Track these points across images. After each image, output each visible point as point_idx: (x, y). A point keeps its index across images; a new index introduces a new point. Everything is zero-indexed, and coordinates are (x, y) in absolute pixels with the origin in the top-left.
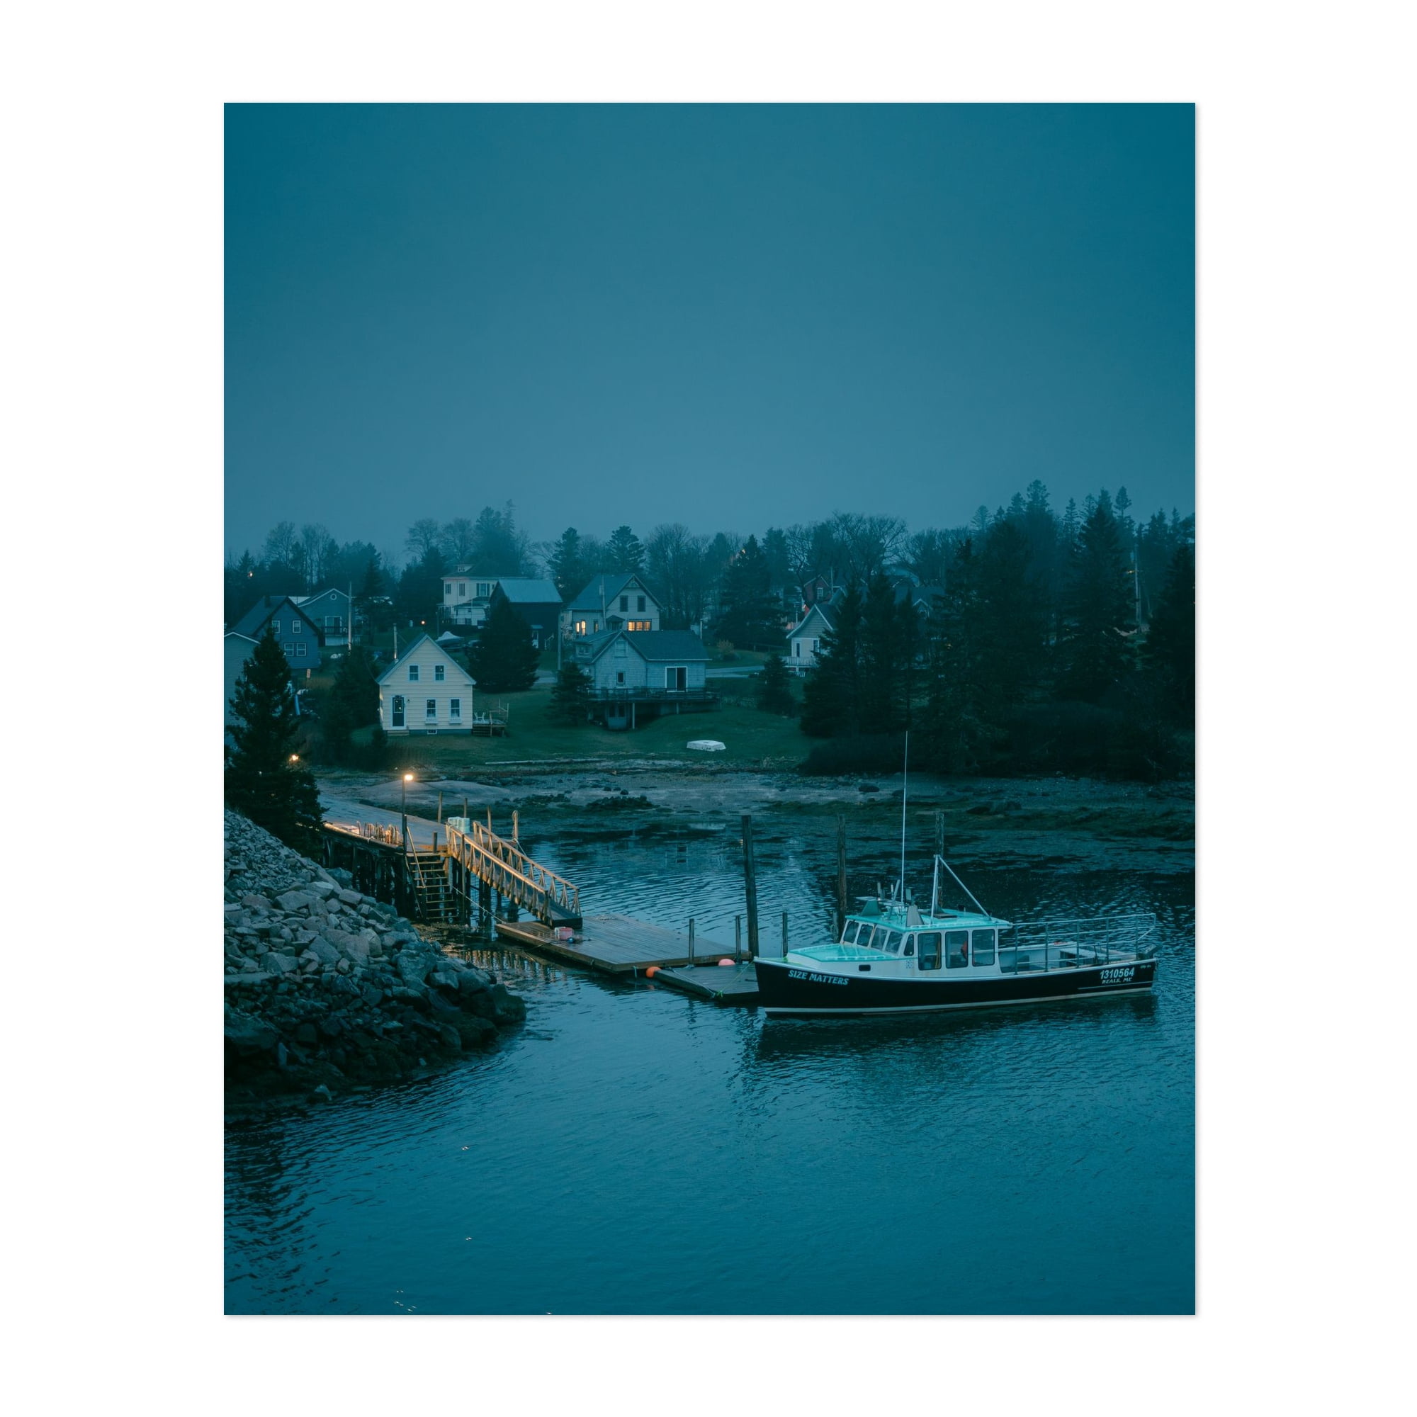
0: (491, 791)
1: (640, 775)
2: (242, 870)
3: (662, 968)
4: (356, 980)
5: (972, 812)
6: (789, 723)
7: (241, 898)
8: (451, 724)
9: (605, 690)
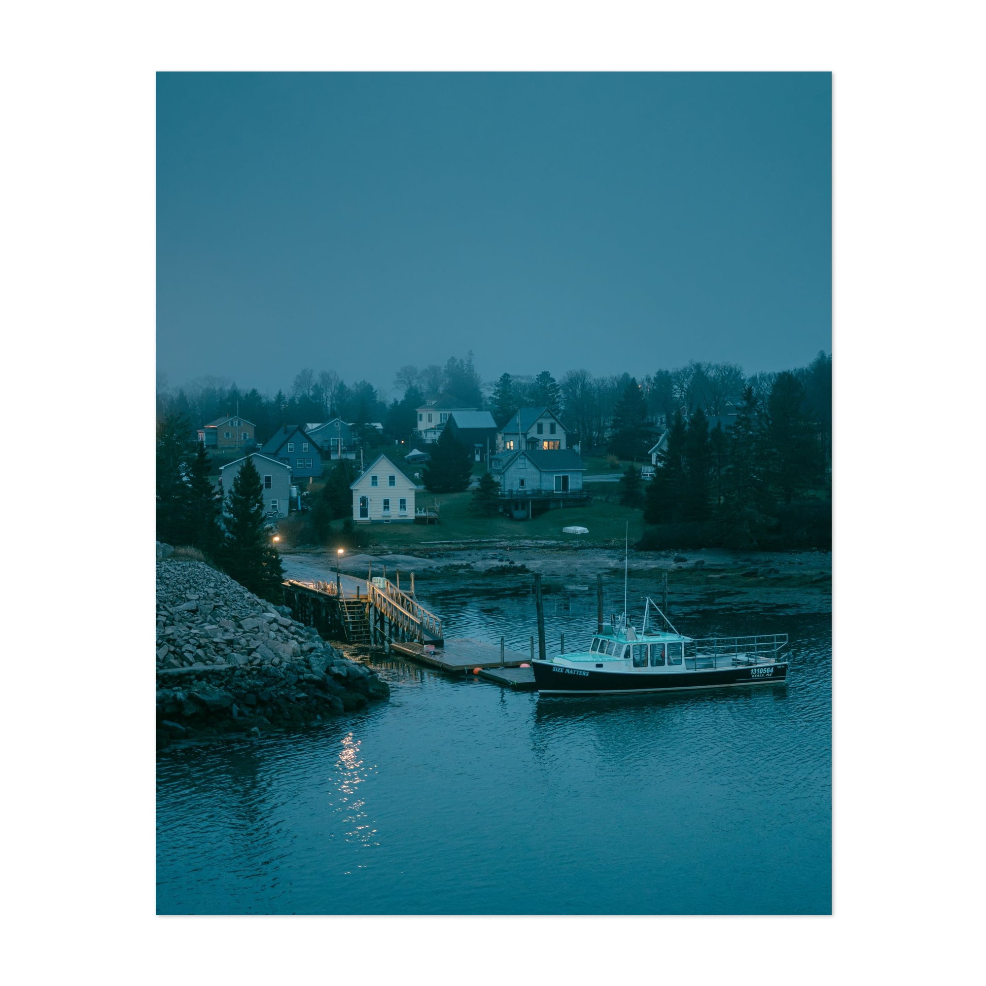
0: (421, 561)
1: (525, 551)
2: (220, 605)
3: (483, 669)
4: (282, 670)
5: (744, 575)
6: (638, 513)
7: (219, 622)
8: (400, 516)
9: (511, 491)
